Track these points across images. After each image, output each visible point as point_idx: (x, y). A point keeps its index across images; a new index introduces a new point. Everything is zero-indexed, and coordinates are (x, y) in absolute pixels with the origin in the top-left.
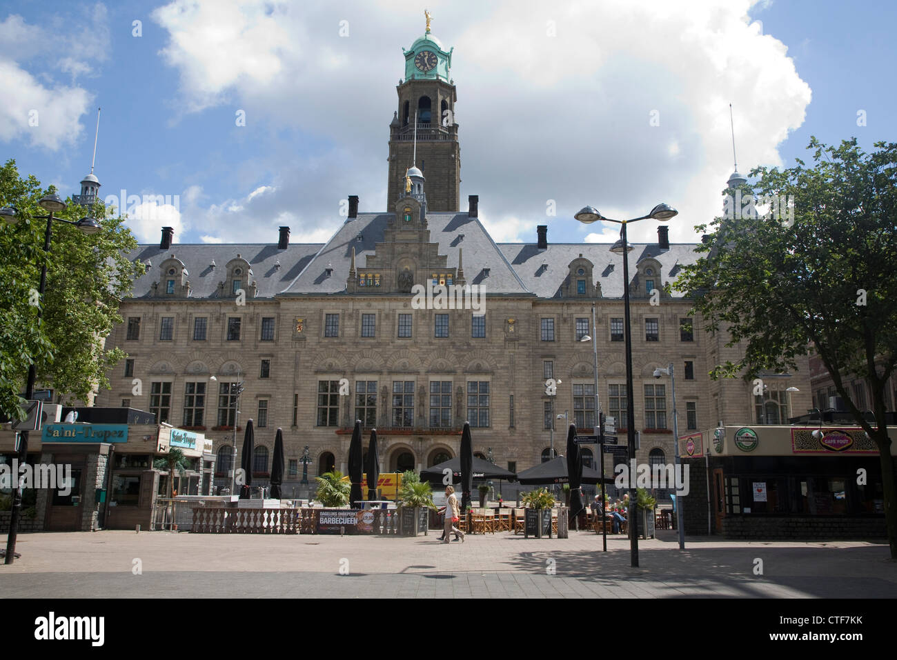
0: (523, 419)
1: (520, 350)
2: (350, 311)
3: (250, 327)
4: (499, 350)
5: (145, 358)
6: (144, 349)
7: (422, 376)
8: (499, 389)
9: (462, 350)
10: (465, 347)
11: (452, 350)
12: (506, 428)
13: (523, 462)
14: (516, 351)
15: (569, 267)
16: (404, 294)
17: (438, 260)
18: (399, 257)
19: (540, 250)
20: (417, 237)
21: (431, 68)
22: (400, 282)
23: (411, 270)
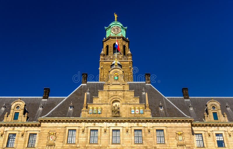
2: (83, 127)
3: (22, 139)
15: (206, 105)
16: (115, 118)
17: (134, 99)
18: (112, 98)
19: (185, 100)
20: (121, 87)
21: (118, 33)
22: (113, 111)
23: (119, 105)
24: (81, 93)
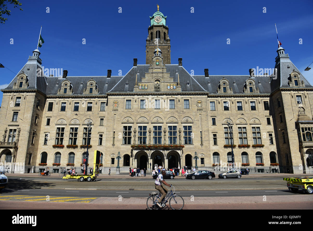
0: (206, 141)
1: (204, 113)
2: (136, 99)
3: (96, 106)
4: (195, 113)
5: (55, 118)
6: (54, 115)
7: (165, 124)
8: (196, 129)
9: (180, 113)
10: (182, 112)
11: (177, 114)
12: (200, 145)
13: (207, 158)
14: (202, 113)
15: (220, 82)
16: (157, 92)
17: (170, 79)
18: (155, 78)
19: (206, 78)
20: (161, 70)
21: (160, 22)
22: (155, 87)
23: (159, 83)
24: (133, 73)
